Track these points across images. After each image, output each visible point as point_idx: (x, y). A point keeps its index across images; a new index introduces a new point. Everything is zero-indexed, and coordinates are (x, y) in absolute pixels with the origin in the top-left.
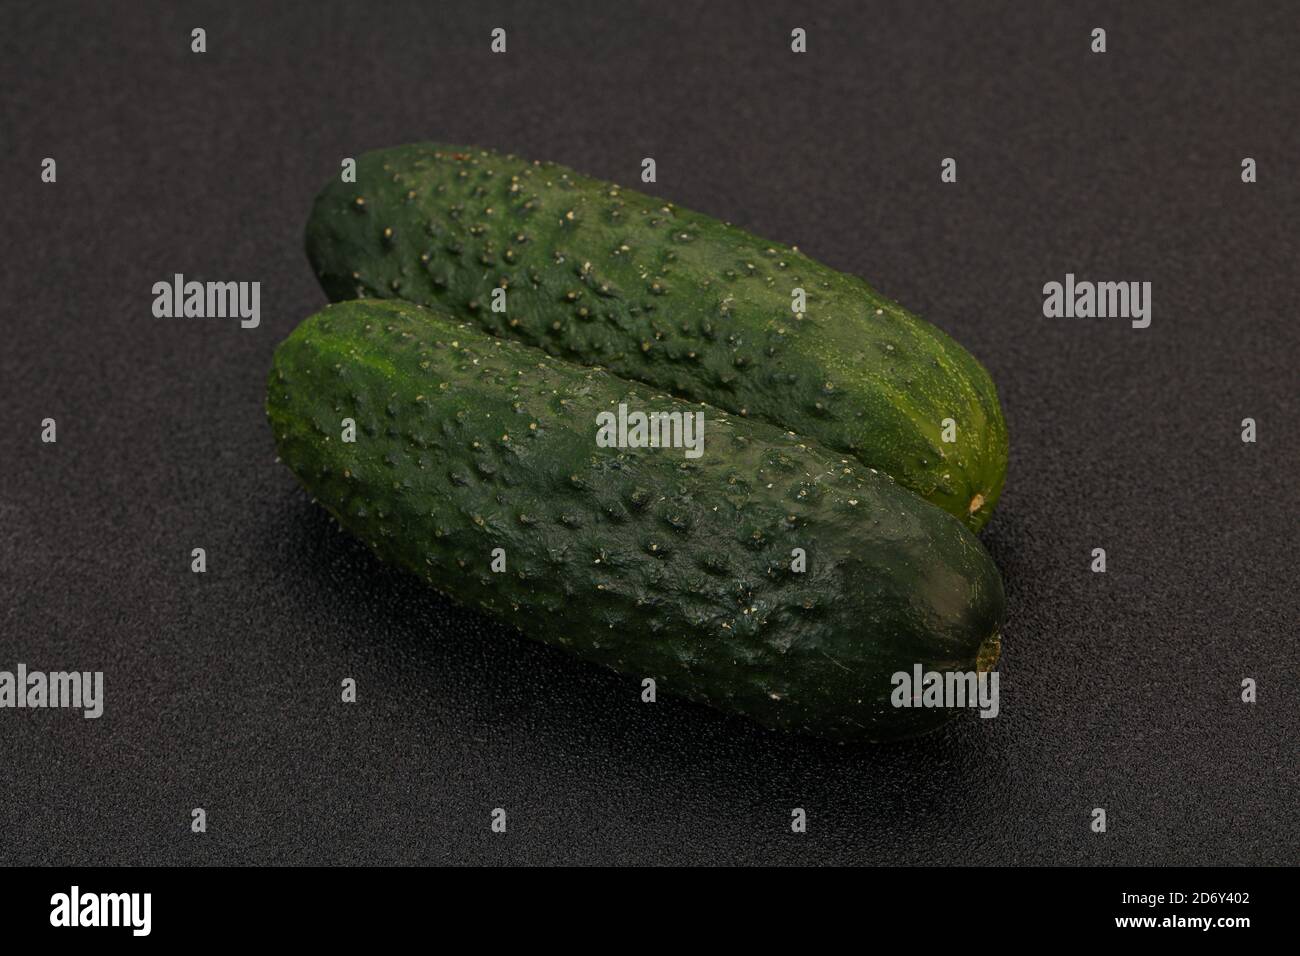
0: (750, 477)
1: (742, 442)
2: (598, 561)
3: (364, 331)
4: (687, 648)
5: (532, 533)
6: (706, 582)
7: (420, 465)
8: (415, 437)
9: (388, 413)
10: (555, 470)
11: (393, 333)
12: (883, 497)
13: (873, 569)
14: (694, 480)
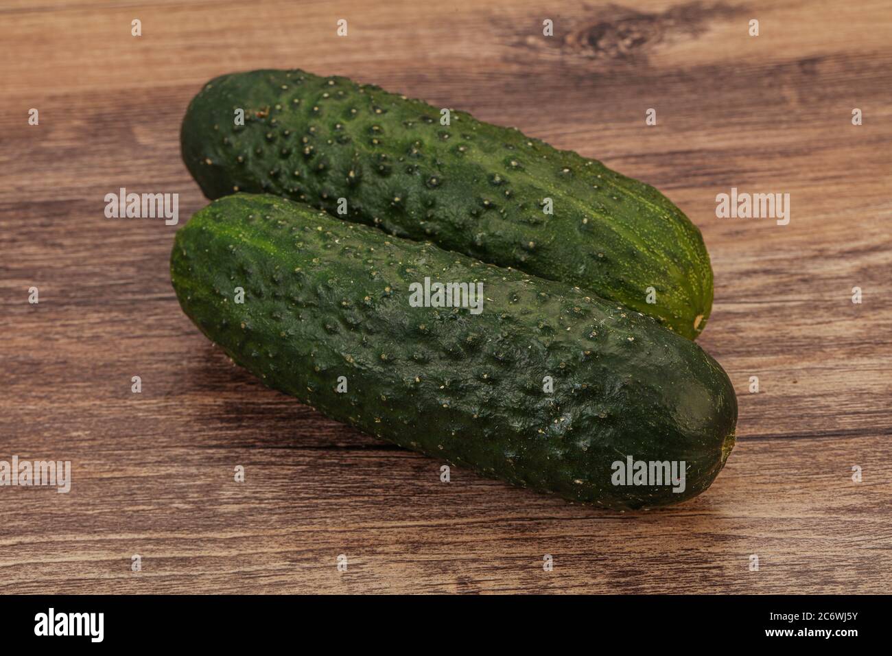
0: (554, 323)
1: (545, 297)
2: (442, 387)
3: (247, 220)
4: (511, 449)
5: (390, 368)
6: (525, 401)
7: (300, 319)
8: (296, 298)
9: (273, 281)
10: (407, 322)
11: (270, 221)
12: (651, 334)
13: (649, 388)
14: (512, 326)
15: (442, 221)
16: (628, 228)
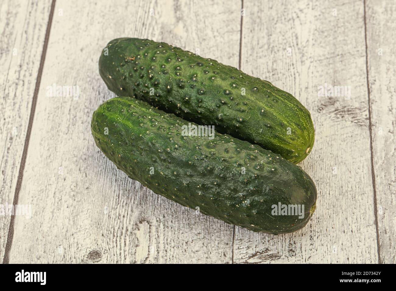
0: (242, 162)
1: (239, 151)
2: (198, 187)
3: (121, 112)
5: (178, 178)
6: (231, 194)
7: (142, 155)
8: (140, 147)
9: (131, 139)
10: (184, 160)
11: (130, 113)
12: (281, 167)
13: (280, 190)
14: (226, 164)
15: (205, 108)
16: (280, 114)
